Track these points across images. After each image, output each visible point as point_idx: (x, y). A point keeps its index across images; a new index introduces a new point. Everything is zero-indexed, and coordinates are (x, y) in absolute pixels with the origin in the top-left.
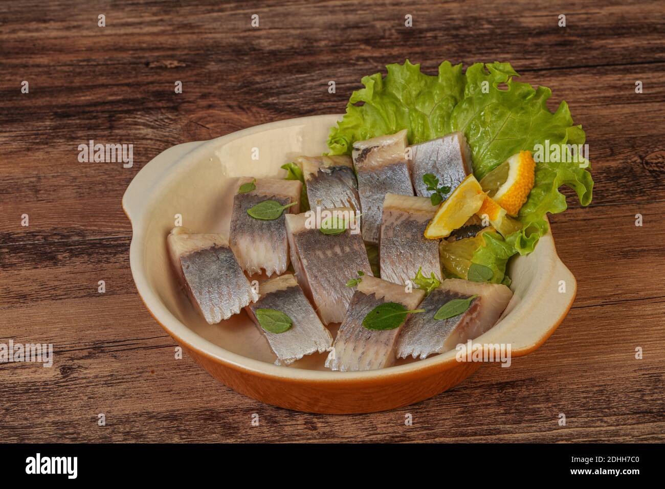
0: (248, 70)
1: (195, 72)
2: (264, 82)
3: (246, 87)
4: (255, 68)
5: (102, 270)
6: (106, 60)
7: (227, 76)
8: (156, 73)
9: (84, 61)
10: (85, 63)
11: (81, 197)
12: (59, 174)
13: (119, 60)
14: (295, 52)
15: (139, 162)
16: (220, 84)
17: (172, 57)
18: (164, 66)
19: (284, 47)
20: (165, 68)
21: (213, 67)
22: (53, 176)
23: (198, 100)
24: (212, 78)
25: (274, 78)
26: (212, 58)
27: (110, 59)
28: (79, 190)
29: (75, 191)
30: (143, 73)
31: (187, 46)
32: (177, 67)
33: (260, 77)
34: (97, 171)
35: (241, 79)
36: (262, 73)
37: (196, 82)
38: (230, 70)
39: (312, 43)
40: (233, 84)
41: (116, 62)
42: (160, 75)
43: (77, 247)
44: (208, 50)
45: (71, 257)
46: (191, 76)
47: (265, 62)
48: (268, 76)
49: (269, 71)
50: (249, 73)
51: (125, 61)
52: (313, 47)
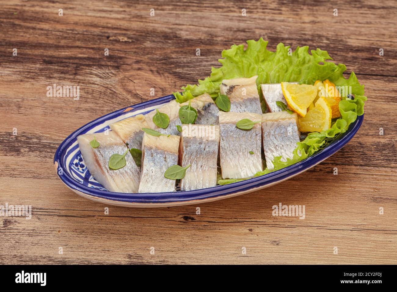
0: (169, 49)
1: (136, 46)
2: (177, 58)
3: (165, 60)
4: (173, 48)
5: (46, 162)
6: (84, 31)
7: (155, 51)
8: (112, 44)
9: (71, 30)
10: (70, 32)
11: (45, 115)
12: (36, 99)
13: (91, 33)
14: (201, 42)
15: (86, 98)
16: (149, 56)
17: (124, 35)
18: (118, 40)
19: (195, 38)
20: (118, 41)
21: (148, 44)
22: (32, 100)
23: (133, 64)
24: (146, 51)
25: (184, 56)
26: (149, 39)
27: (86, 31)
28: (45, 110)
29: (42, 111)
30: (104, 42)
31: (136, 29)
32: (126, 42)
33: (175, 54)
34: (59, 100)
35: (163, 55)
36: (177, 52)
37: (135, 52)
38: (158, 48)
39: (213, 38)
40: (158, 57)
41: (90, 33)
42: (114, 45)
43: (35, 146)
44: (148, 33)
45: (29, 151)
46: (133, 48)
47: (181, 45)
48: (180, 54)
49: (181, 52)
50: (169, 51)
51: (95, 33)
52: (213, 40)
